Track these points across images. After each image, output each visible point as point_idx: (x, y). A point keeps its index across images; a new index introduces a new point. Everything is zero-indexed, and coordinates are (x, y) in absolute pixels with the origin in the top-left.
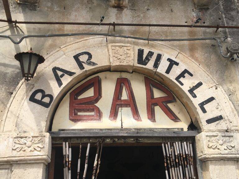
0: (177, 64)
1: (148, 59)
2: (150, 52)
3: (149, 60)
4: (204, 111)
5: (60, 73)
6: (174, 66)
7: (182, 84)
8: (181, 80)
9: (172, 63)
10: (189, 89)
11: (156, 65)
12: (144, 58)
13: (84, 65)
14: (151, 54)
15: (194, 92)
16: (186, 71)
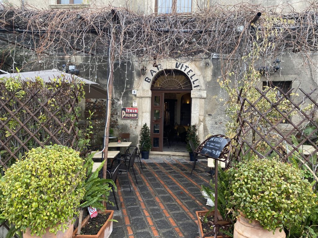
2: (180, 63)
4: (194, 84)
5: (152, 72)
6: (187, 68)
7: (188, 75)
8: (189, 73)
10: (191, 76)
11: (181, 68)
12: (178, 66)
13: (159, 69)
16: (191, 70)
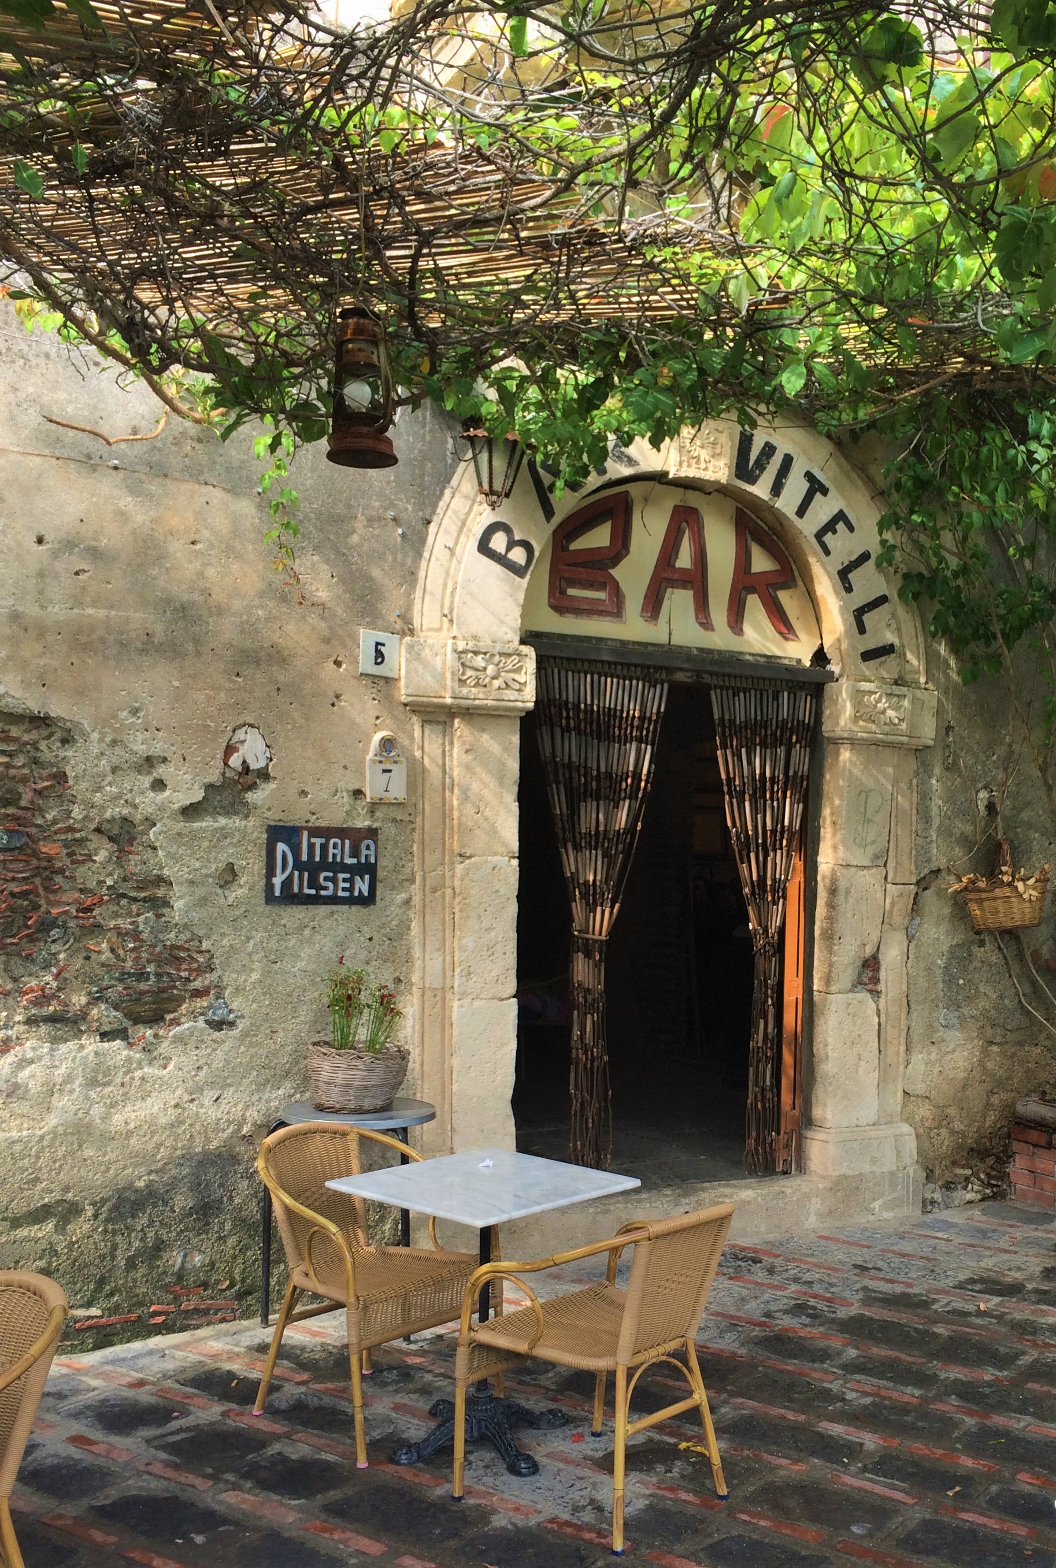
0: (825, 491)
1: (761, 464)
2: (767, 444)
3: (762, 469)
4: (862, 630)
6: (818, 496)
7: (827, 552)
8: (828, 538)
9: (816, 487)
10: (840, 567)
11: (777, 489)
12: (751, 463)
14: (769, 450)
15: (850, 576)
16: (840, 516)
